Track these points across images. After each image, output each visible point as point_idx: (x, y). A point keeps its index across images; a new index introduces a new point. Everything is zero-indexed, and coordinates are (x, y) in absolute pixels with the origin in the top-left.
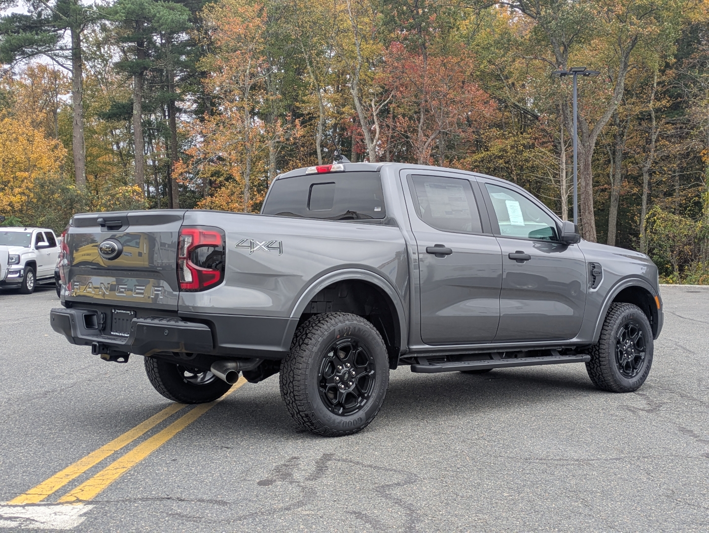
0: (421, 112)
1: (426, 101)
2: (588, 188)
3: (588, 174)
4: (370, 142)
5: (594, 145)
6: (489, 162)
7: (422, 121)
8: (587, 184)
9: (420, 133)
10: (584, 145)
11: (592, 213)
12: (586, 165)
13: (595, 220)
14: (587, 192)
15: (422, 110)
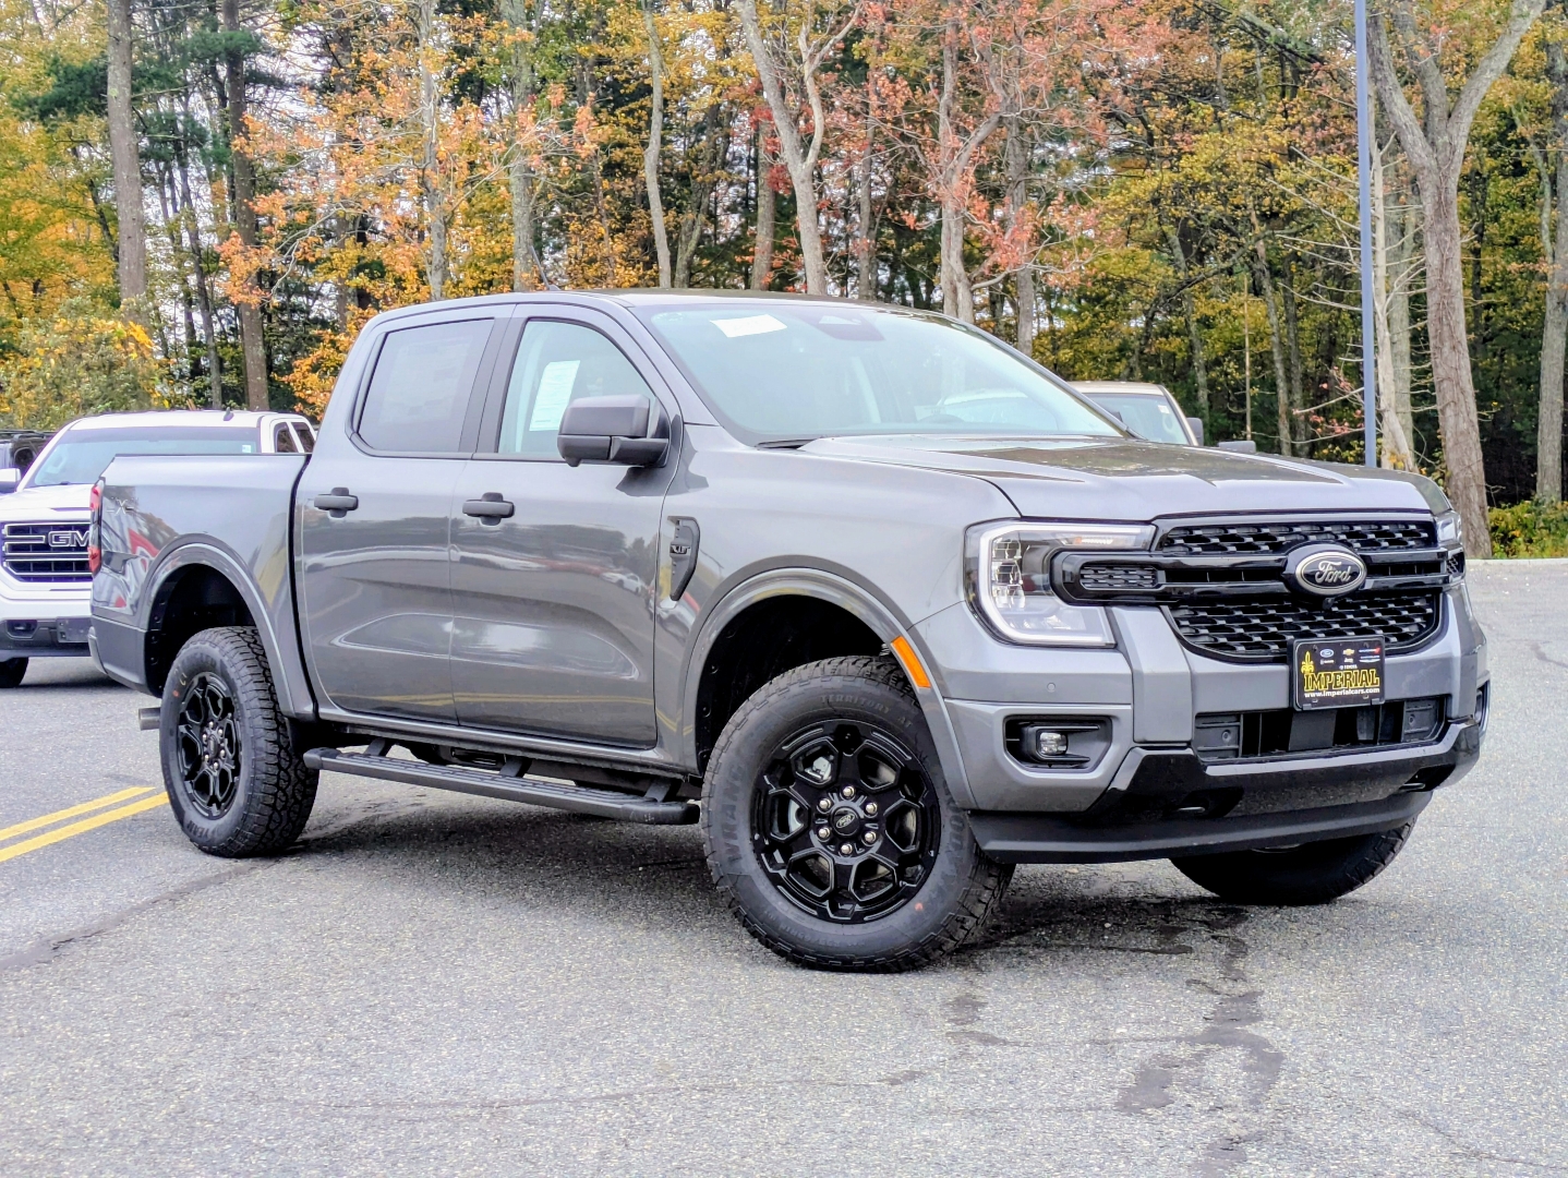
0: (947, 63)
1: (958, 29)
2: (1449, 273)
3: (1446, 230)
4: (798, 159)
5: (1464, 141)
6: (1175, 202)
7: (948, 87)
8: (1445, 263)
9: (945, 126)
10: (1433, 144)
11: (1464, 349)
12: (1439, 203)
13: (1474, 368)
14: (1447, 288)
15: (947, 54)
